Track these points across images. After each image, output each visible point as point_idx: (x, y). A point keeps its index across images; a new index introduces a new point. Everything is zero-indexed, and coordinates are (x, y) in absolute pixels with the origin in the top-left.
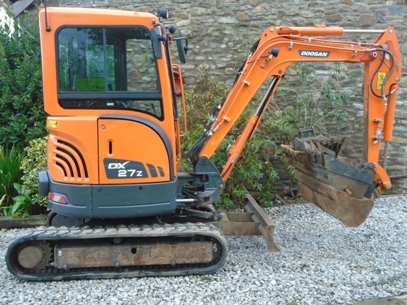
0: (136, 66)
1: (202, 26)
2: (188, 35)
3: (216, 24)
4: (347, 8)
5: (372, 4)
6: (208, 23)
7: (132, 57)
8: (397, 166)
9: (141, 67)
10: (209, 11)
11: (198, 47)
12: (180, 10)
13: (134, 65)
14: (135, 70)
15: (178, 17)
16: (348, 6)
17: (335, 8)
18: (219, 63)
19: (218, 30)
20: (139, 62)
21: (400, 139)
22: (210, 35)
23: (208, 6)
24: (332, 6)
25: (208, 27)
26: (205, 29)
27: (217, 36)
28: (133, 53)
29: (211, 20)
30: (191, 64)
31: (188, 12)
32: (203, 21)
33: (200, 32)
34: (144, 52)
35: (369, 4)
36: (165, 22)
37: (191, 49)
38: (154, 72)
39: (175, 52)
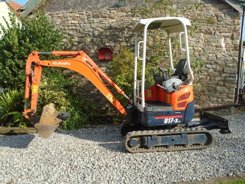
0: (87, 45)
2: (116, 27)
3: (131, 21)
5: (215, 11)
7: (84, 39)
8: (230, 99)
9: (89, 45)
11: (121, 34)
12: (111, 14)
15: (110, 18)
19: (132, 24)
20: (88, 42)
21: (231, 85)
23: (126, 12)
31: (115, 15)
32: (124, 20)
33: (122, 26)
34: (91, 37)
36: (103, 20)
37: (117, 35)
38: (97, 48)
39: (108, 37)
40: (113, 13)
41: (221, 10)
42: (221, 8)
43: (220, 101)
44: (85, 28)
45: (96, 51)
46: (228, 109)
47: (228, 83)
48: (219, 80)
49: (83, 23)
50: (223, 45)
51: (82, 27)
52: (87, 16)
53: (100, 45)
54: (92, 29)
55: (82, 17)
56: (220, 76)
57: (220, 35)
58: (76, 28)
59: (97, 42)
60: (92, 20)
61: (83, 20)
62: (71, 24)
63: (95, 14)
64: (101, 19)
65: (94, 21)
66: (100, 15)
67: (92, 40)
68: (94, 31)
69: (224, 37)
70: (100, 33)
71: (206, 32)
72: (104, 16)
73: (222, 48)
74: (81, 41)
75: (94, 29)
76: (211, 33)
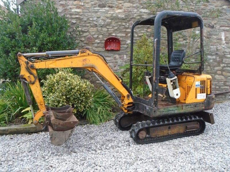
0: (92, 34)
1: (130, 13)
2: (123, 18)
3: (138, 12)
4: (205, 8)
5: (217, 7)
6: (134, 11)
7: (89, 29)
8: (226, 87)
9: (95, 34)
10: (134, 5)
11: (128, 24)
12: (118, 4)
13: (90, 33)
14: (91, 36)
15: (117, 8)
16: (205, 7)
17: (199, 8)
18: (140, 33)
19: (139, 16)
20: (93, 32)
21: (228, 74)
22: (135, 18)
23: (134, 3)
24: (198, 6)
25: (134, 14)
26: (132, 15)
27: (139, 19)
28: (90, 27)
29: (135, 10)
30: (124, 34)
31: (122, 5)
32: (131, 11)
33: (129, 16)
34: (97, 26)
35: (216, 7)
36: (109, 10)
37: (124, 25)
38: (102, 38)
39: (114, 27)
40: (121, 3)
41: (222, 6)
42: (222, 4)
43: (218, 88)
44: (89, 17)
45: (101, 40)
46: (225, 95)
47: (225, 72)
48: (217, 69)
49: (88, 12)
50: (223, 38)
51: (87, 16)
52: (93, 5)
53: (106, 35)
54: (98, 19)
55: (87, 6)
56: (219, 66)
57: (221, 29)
58: (80, 16)
59: (103, 32)
60: (98, 9)
61: (88, 9)
62: (74, 12)
63: (101, 3)
64: (107, 8)
65: (100, 11)
66: (106, 5)
67: (97, 30)
68: (100, 20)
69: (224, 30)
70: (106, 22)
71: (209, 25)
72: (111, 6)
73: (222, 40)
74: (86, 31)
75: (100, 19)
76: (213, 27)
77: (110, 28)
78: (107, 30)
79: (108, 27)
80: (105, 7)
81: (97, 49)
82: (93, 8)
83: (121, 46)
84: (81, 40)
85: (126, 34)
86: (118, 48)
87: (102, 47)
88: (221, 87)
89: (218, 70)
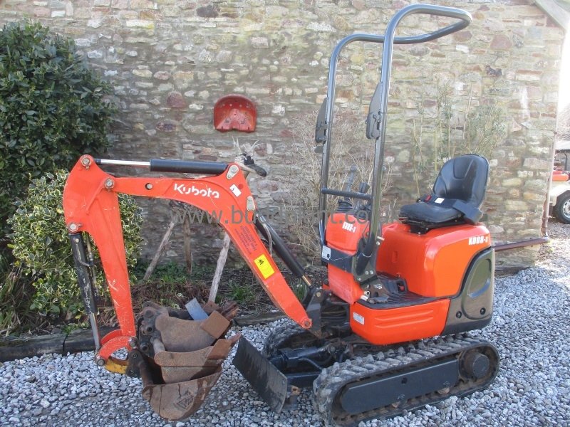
0: (180, 87)
2: (263, 44)
3: (304, 31)
4: (478, 23)
6: (292, 29)
7: (172, 73)
9: (188, 88)
11: (276, 63)
13: (175, 86)
14: (177, 93)
15: (247, 18)
18: (308, 88)
19: (306, 40)
20: (184, 81)
22: (295, 47)
25: (293, 35)
27: (305, 49)
28: (175, 68)
29: (297, 26)
30: (266, 88)
31: (262, 12)
33: (280, 42)
34: (194, 67)
35: (505, 21)
36: (227, 24)
37: (266, 65)
38: (209, 98)
39: (241, 69)
40: (257, 7)
41: (521, 20)
42: (522, 15)
43: (511, 234)
44: (173, 41)
45: (204, 105)
47: (530, 191)
48: (511, 184)
49: (170, 28)
50: (524, 102)
51: (167, 39)
52: (182, 9)
53: (219, 90)
54: (197, 47)
55: (168, 12)
56: (516, 175)
57: (518, 80)
58: (148, 40)
59: (211, 83)
60: (196, 22)
61: (170, 19)
62: (133, 27)
63: (206, 5)
64: (221, 20)
65: (202, 25)
66: (219, 10)
67: (196, 76)
68: (201, 51)
69: (526, 83)
70: (217, 57)
71: (488, 69)
72: (231, 13)
73: (522, 109)
74: (165, 78)
75: (201, 47)
76: (497, 74)
77: (228, 72)
78: (220, 76)
79: (223, 70)
80: (215, 15)
81: (193, 129)
82: (183, 19)
83: (259, 120)
84: (150, 103)
85: (272, 90)
86: (250, 126)
87: (206, 124)
88: (518, 230)
89: (512, 187)
